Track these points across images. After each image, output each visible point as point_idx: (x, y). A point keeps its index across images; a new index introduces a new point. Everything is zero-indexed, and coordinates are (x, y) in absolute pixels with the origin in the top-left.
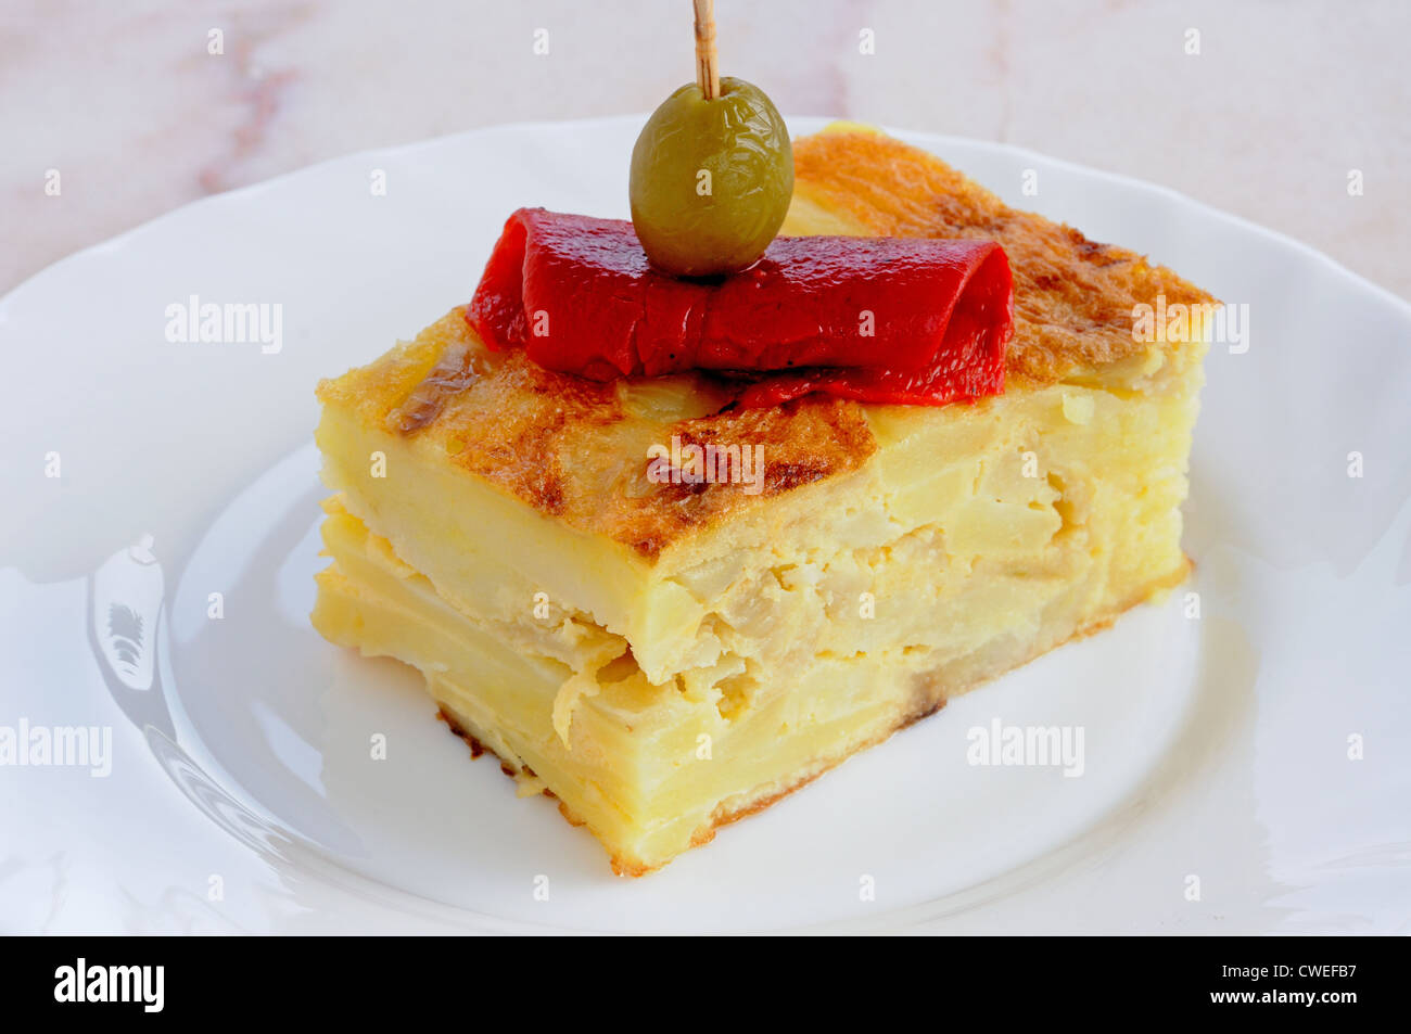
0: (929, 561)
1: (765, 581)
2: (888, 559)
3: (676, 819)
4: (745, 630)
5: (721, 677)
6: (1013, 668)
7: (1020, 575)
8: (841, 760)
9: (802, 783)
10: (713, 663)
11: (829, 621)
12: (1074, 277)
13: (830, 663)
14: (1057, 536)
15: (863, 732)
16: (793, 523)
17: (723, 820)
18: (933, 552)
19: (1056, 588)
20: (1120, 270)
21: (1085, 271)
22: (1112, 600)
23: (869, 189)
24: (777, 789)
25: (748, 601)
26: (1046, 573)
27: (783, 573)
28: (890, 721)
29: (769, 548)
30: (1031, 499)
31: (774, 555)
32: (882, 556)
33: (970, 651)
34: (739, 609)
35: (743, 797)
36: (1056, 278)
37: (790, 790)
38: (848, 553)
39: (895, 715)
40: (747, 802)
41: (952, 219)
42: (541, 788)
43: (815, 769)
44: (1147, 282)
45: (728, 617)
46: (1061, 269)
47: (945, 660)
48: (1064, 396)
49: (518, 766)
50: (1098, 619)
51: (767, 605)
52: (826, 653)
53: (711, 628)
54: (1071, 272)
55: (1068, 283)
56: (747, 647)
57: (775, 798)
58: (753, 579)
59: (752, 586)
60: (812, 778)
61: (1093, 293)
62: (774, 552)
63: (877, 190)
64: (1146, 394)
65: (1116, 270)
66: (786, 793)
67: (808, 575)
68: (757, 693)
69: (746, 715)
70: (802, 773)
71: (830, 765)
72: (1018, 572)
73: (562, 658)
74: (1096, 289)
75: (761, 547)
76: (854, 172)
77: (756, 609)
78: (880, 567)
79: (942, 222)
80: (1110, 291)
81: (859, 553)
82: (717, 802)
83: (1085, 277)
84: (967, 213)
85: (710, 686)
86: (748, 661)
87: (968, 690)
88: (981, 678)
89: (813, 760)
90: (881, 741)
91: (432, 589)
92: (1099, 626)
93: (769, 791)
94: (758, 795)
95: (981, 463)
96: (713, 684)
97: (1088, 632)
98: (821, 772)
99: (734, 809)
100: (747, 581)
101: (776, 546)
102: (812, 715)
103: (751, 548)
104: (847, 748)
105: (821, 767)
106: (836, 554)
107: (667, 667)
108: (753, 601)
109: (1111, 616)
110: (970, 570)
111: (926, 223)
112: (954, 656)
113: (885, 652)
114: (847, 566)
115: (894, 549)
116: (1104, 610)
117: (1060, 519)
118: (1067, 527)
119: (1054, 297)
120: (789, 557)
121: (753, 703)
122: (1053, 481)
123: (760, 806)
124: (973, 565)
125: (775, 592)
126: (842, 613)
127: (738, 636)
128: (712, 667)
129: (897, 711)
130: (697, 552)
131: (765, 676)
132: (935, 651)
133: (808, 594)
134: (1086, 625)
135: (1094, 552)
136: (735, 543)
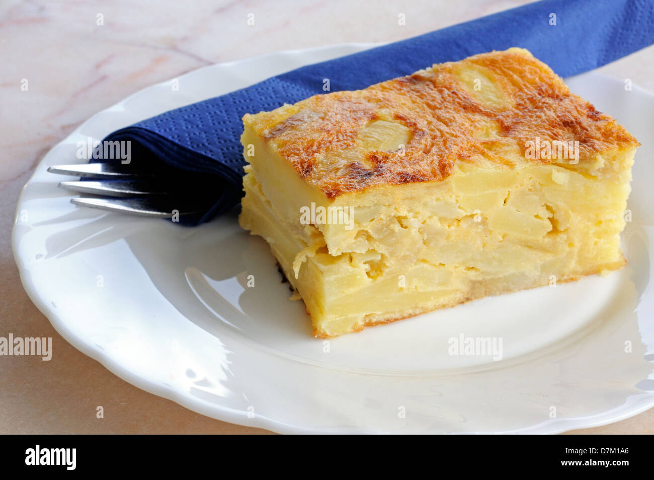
0: (479, 230)
1: (391, 221)
2: (458, 225)
3: (344, 317)
4: (381, 241)
5: (369, 259)
6: (525, 289)
7: (530, 247)
8: (431, 310)
9: (410, 316)
10: (364, 252)
11: (425, 246)
12: (580, 124)
13: (426, 265)
14: (549, 233)
15: (442, 300)
16: (407, 199)
17: (369, 325)
18: (481, 227)
19: (549, 258)
20: (600, 124)
21: (586, 122)
22: (580, 269)
23: (512, 76)
24: (397, 316)
25: (383, 228)
26: (543, 249)
27: (402, 220)
28: (457, 299)
29: (393, 207)
30: (536, 214)
31: (395, 211)
32: (455, 224)
33: (501, 276)
34: (379, 231)
35: (379, 315)
36: (572, 122)
37: (404, 318)
38: (436, 218)
39: (459, 296)
40: (382, 319)
41: (542, 93)
42: (300, 298)
43: (417, 311)
44: (610, 130)
45: (372, 233)
46: (576, 119)
47: (488, 277)
48: (553, 170)
49: (294, 288)
50: (571, 276)
51: (392, 232)
52: (424, 261)
53: (365, 237)
54: (579, 121)
55: (576, 125)
56: (382, 249)
57: (396, 320)
58: (384, 219)
59: (385, 222)
60: (415, 315)
61: (585, 131)
62: (396, 209)
63: (515, 77)
64: (599, 178)
65: (599, 123)
66: (401, 319)
67: (415, 224)
68: (386, 270)
69: (380, 279)
70: (410, 311)
71: (425, 311)
72: (529, 246)
73: (305, 240)
74: (587, 130)
75: (389, 205)
76: (509, 69)
77: (386, 233)
78: (453, 228)
79: (536, 94)
80: (593, 131)
81: (441, 219)
82: (365, 315)
83: (585, 124)
84: (550, 92)
85: (363, 262)
86: (382, 255)
87: (500, 294)
88: (507, 290)
89: (417, 307)
90: (453, 306)
91: (271, 206)
92: (572, 279)
93: (393, 316)
94: (387, 316)
95: (509, 191)
96: (364, 262)
97: (566, 281)
98: (421, 313)
99: (374, 320)
100: (381, 219)
101: (397, 207)
102: (416, 287)
103: (384, 205)
104: (435, 306)
105: (421, 311)
106: (429, 217)
107: (339, 249)
108: (385, 229)
109: (578, 276)
110: (501, 239)
111: (529, 93)
112: (493, 276)
113: (456, 267)
114: (435, 223)
115: (462, 222)
116: (575, 272)
117: (551, 226)
118: (555, 230)
119: (568, 130)
120: (403, 213)
121: (384, 274)
122: (548, 208)
123: (388, 322)
124: (503, 237)
125: (397, 227)
126: (432, 244)
127: (377, 243)
128: (362, 254)
129: (462, 295)
130: (356, 202)
131: (391, 263)
132: (482, 273)
133: (414, 232)
134: (565, 277)
135: (571, 245)
136: (376, 201)
